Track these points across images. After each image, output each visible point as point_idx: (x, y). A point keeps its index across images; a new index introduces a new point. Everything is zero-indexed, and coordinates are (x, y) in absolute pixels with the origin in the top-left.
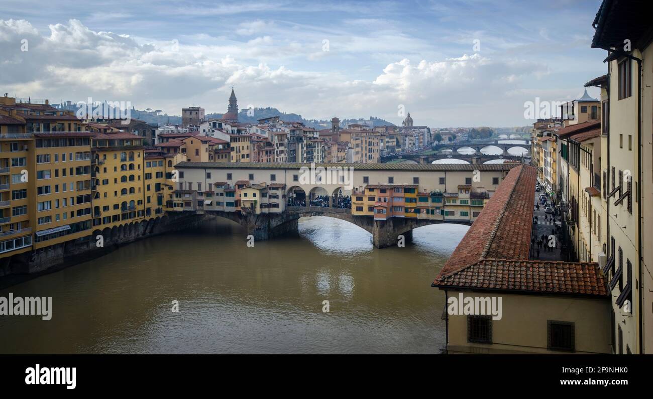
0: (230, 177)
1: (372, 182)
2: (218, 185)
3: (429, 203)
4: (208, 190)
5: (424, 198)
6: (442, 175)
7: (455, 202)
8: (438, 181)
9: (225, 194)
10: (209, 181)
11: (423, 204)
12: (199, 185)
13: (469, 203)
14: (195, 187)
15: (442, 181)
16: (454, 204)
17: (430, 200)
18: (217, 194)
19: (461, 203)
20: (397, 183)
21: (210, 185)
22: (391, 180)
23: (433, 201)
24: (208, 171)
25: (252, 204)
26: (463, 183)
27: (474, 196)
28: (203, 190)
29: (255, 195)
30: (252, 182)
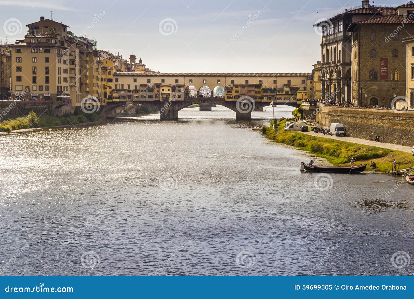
0: (149, 81)
1: (236, 83)
2: (142, 86)
3: (269, 94)
4: (134, 89)
5: (265, 91)
6: (275, 79)
7: (282, 93)
8: (273, 82)
9: (147, 91)
10: (135, 84)
11: (265, 94)
12: (129, 86)
13: (290, 93)
14: (126, 88)
15: (275, 82)
16: (282, 94)
18: (142, 91)
19: (285, 93)
20: (250, 83)
21: (136, 86)
22: (247, 82)
23: (270, 93)
24: (135, 78)
25: (167, 95)
26: (286, 83)
27: (292, 89)
28: (131, 89)
29: (169, 90)
30: (163, 84)
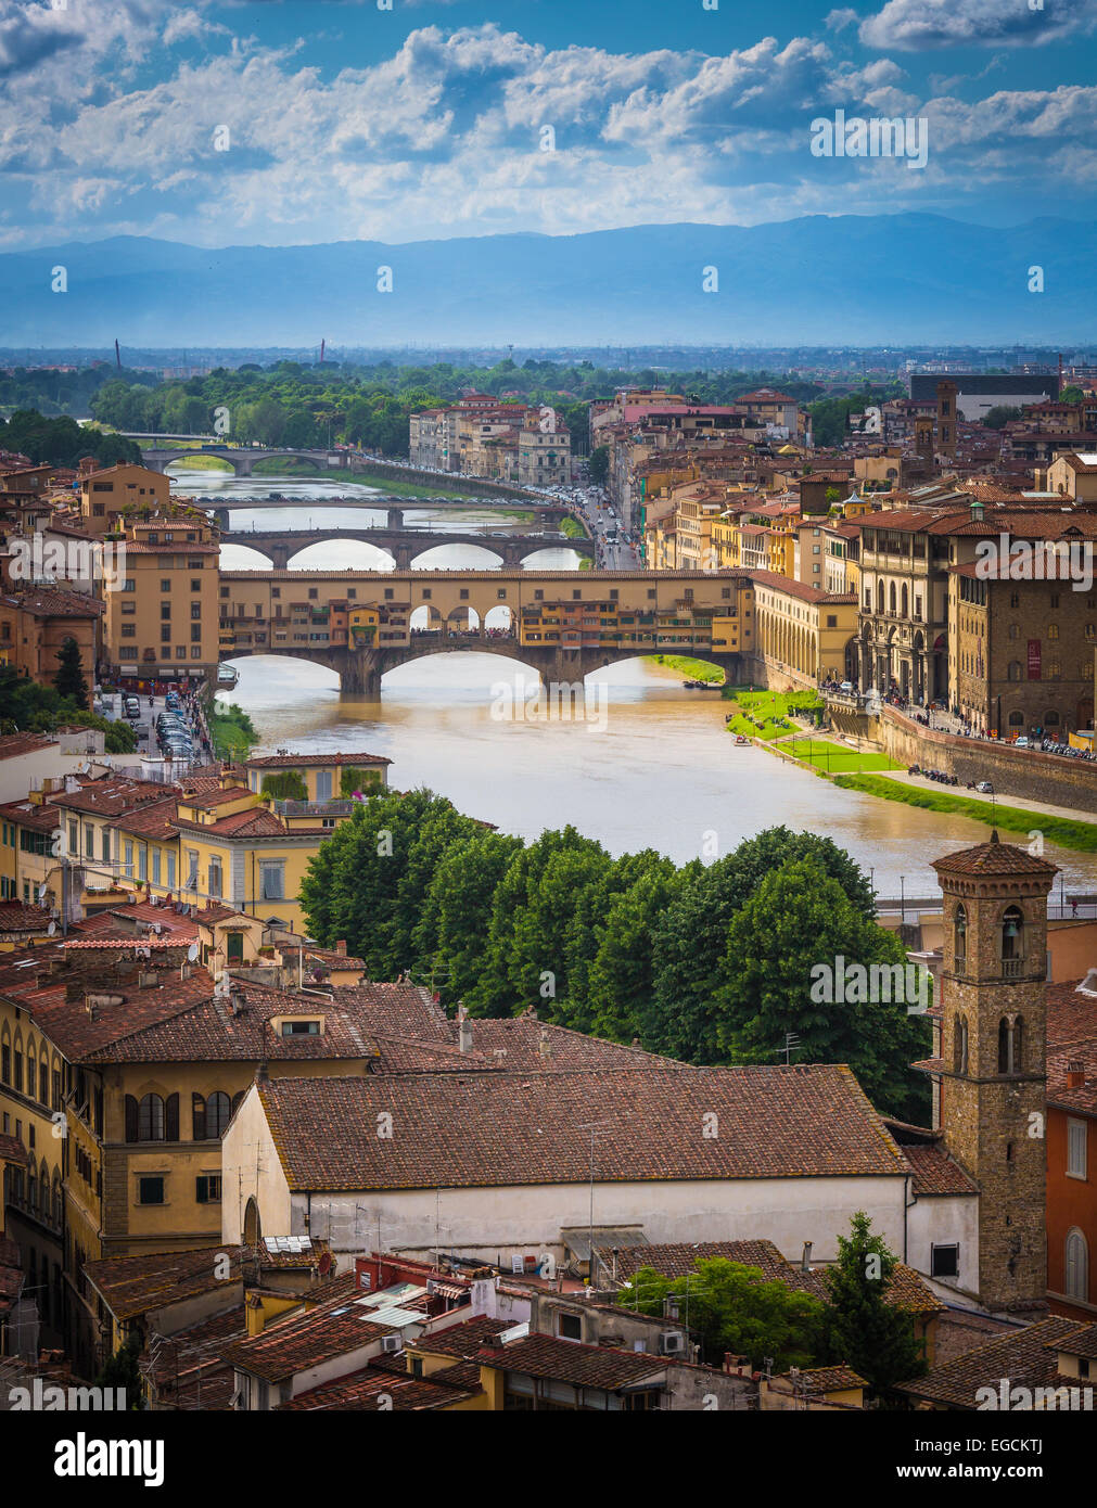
0: (313, 594)
1: (548, 597)
2: (294, 606)
3: (636, 626)
4: (274, 615)
5: (628, 618)
6: (651, 586)
8: (646, 595)
9: (310, 621)
10: (276, 601)
11: (627, 627)
12: (259, 608)
13: (692, 624)
14: (250, 612)
15: (652, 594)
16: (671, 625)
17: (637, 621)
18: (296, 621)
20: (585, 598)
21: (279, 608)
22: (577, 594)
23: (641, 623)
24: (275, 585)
25: (368, 633)
26: (682, 596)
27: (697, 613)
28: (266, 615)
29: (371, 620)
30: (352, 602)
